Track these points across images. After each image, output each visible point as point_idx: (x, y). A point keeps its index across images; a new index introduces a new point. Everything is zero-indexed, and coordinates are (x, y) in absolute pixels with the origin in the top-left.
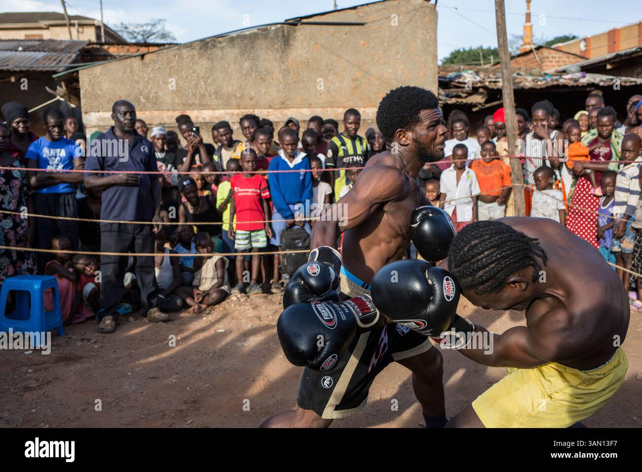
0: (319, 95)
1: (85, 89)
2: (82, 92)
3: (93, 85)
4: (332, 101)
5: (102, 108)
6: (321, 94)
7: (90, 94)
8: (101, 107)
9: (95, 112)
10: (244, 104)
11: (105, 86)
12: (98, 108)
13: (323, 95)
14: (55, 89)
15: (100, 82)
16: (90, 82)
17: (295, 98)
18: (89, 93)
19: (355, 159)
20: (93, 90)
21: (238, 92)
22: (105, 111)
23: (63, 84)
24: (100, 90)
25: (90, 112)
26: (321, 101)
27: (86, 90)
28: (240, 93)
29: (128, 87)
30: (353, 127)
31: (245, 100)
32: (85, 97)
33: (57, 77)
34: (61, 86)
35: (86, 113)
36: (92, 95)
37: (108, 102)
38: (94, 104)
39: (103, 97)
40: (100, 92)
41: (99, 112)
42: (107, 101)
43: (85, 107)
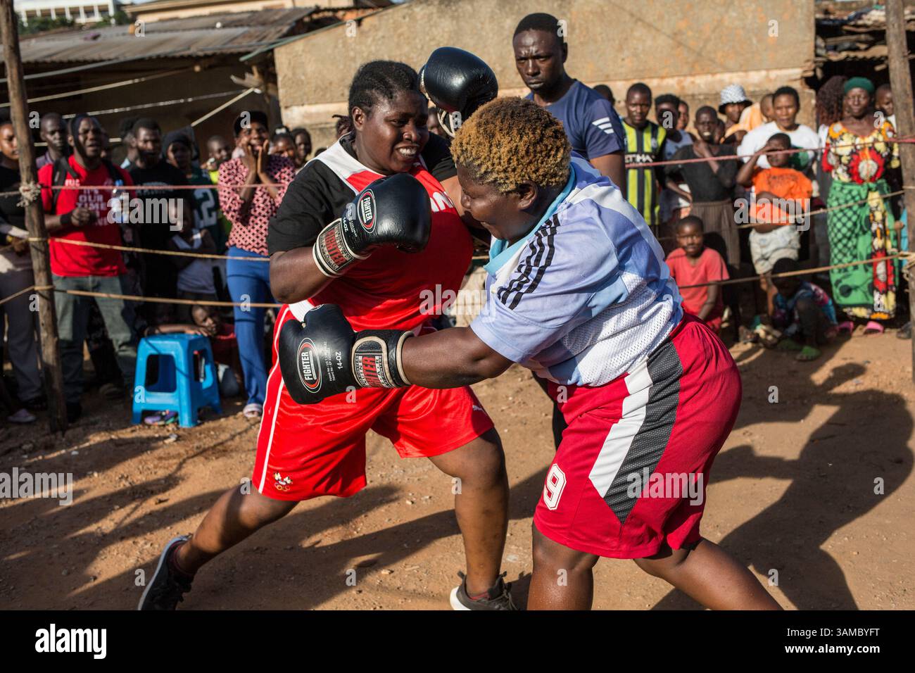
0: (620, 60)
1: (283, 75)
2: (280, 79)
3: (294, 68)
4: (641, 68)
5: (308, 99)
6: (623, 60)
7: (290, 82)
8: (305, 97)
9: (298, 105)
10: (507, 82)
11: (310, 68)
12: (302, 100)
13: (627, 61)
14: (243, 78)
15: (303, 63)
16: (290, 63)
17: (583, 67)
18: (289, 79)
19: (638, 158)
20: (294, 74)
21: (497, 65)
22: (310, 104)
23: (255, 69)
24: (304, 74)
25: (291, 106)
26: (623, 70)
27: (285, 76)
28: (500, 65)
29: (341, 67)
30: (639, 111)
31: (508, 76)
32: (284, 85)
33: (248, 60)
34: (252, 73)
35: (286, 108)
36: (293, 82)
37: (315, 91)
38: (296, 95)
39: (308, 83)
40: (303, 78)
41: (303, 105)
42: (313, 89)
43: (284, 100)
